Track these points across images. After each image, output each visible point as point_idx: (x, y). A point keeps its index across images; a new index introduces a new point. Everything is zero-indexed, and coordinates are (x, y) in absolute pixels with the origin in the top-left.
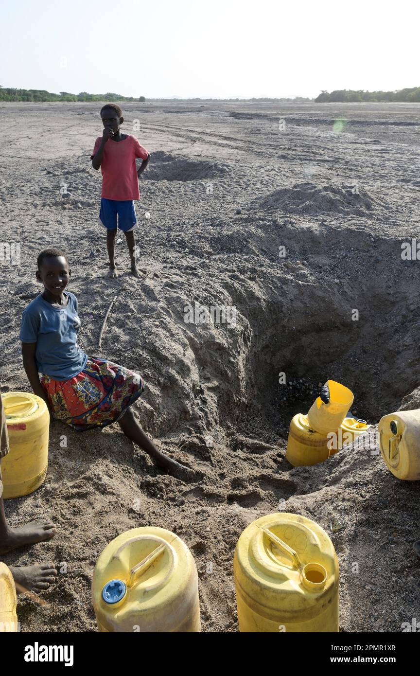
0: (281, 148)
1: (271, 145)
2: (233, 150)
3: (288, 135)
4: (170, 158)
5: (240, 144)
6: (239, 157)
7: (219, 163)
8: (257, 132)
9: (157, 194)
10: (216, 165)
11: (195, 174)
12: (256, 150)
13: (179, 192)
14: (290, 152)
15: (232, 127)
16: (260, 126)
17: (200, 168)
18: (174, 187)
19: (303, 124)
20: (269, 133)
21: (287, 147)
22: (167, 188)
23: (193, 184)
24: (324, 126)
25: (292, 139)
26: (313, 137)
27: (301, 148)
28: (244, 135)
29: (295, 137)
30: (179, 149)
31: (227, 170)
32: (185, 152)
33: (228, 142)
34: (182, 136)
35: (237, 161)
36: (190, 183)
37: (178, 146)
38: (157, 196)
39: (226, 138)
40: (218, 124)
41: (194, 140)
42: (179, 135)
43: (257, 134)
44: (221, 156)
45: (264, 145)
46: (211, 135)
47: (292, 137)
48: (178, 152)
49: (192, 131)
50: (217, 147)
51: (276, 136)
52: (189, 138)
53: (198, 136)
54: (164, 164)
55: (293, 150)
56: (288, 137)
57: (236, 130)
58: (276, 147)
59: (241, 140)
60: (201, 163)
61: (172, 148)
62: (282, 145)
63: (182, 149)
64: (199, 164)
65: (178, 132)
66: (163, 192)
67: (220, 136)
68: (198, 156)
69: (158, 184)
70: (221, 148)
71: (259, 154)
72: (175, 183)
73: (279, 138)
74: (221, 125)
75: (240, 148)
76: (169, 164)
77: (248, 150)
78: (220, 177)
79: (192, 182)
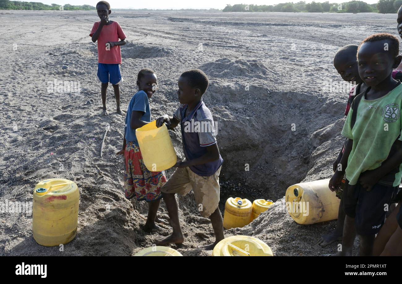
0: (204, 39)
1: (197, 38)
2: (172, 40)
3: (208, 31)
4: (132, 45)
5: (177, 37)
6: (177, 45)
7: (165, 48)
8: (187, 29)
9: (126, 67)
10: (163, 49)
11: (149, 55)
12: (188, 40)
13: (141, 65)
14: (210, 42)
15: (170, 26)
16: (188, 26)
17: (152, 51)
18: (137, 63)
19: (216, 25)
20: (195, 30)
21: (208, 38)
22: (132, 63)
23: (149, 61)
24: (231, 26)
25: (210, 34)
26: (224, 33)
27: (217, 39)
28: (179, 31)
29: (212, 33)
30: (137, 40)
31: (171, 52)
32: (141, 41)
33: (169, 36)
34: (138, 32)
35: (176, 47)
36: (147, 60)
37: (136, 38)
38: (126, 68)
39: (167, 33)
40: (161, 25)
41: (146, 35)
42: (135, 31)
43: (187, 30)
44: (166, 44)
45: (193, 37)
46: (157, 31)
47: (210, 32)
48: (136, 42)
49: (144, 29)
50: (162, 39)
51: (199, 32)
52: (142, 33)
53: (149, 32)
54: (128, 49)
55: (212, 40)
56: (208, 32)
57: (174, 29)
58: (201, 39)
59: (177, 34)
60: (153, 48)
61: (132, 39)
62: (204, 37)
63: (138, 40)
64: (152, 49)
65: (135, 29)
66: (130, 66)
67: (163, 32)
68: (150, 44)
69: (126, 61)
70: (164, 39)
71: (190, 43)
72: (138, 60)
73: (202, 33)
74: (162, 25)
75: (178, 39)
76: (131, 49)
77: (183, 40)
78: (166, 56)
79: (149, 59)
